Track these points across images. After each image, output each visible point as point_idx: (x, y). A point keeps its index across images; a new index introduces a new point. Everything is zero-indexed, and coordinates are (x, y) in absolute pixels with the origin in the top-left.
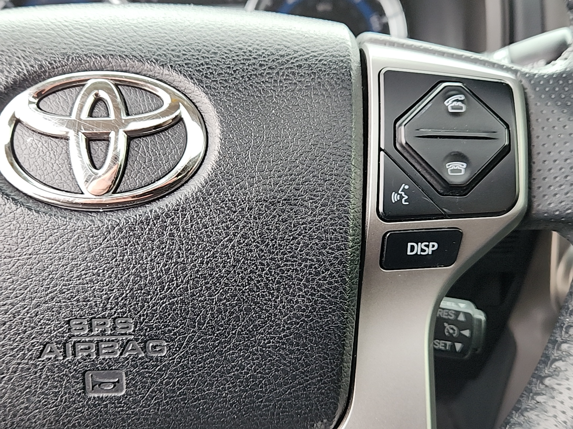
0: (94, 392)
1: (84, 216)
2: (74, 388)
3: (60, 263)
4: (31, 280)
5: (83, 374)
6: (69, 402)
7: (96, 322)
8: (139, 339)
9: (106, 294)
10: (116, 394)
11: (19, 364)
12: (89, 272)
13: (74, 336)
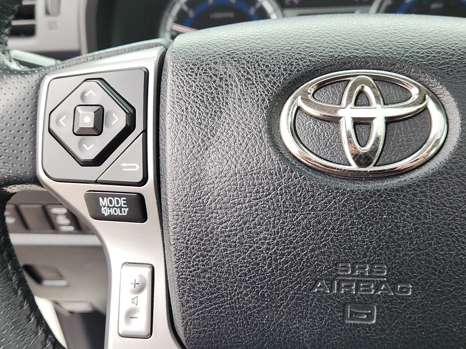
0: (351, 320)
1: (351, 183)
2: (336, 316)
3: (332, 218)
4: (309, 230)
5: (344, 305)
6: (331, 326)
7: (357, 266)
8: (390, 281)
9: (367, 244)
10: (367, 323)
11: (295, 294)
12: (355, 227)
13: (339, 275)
